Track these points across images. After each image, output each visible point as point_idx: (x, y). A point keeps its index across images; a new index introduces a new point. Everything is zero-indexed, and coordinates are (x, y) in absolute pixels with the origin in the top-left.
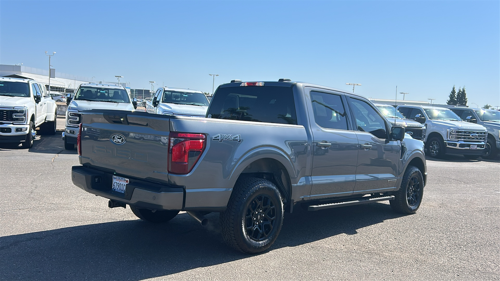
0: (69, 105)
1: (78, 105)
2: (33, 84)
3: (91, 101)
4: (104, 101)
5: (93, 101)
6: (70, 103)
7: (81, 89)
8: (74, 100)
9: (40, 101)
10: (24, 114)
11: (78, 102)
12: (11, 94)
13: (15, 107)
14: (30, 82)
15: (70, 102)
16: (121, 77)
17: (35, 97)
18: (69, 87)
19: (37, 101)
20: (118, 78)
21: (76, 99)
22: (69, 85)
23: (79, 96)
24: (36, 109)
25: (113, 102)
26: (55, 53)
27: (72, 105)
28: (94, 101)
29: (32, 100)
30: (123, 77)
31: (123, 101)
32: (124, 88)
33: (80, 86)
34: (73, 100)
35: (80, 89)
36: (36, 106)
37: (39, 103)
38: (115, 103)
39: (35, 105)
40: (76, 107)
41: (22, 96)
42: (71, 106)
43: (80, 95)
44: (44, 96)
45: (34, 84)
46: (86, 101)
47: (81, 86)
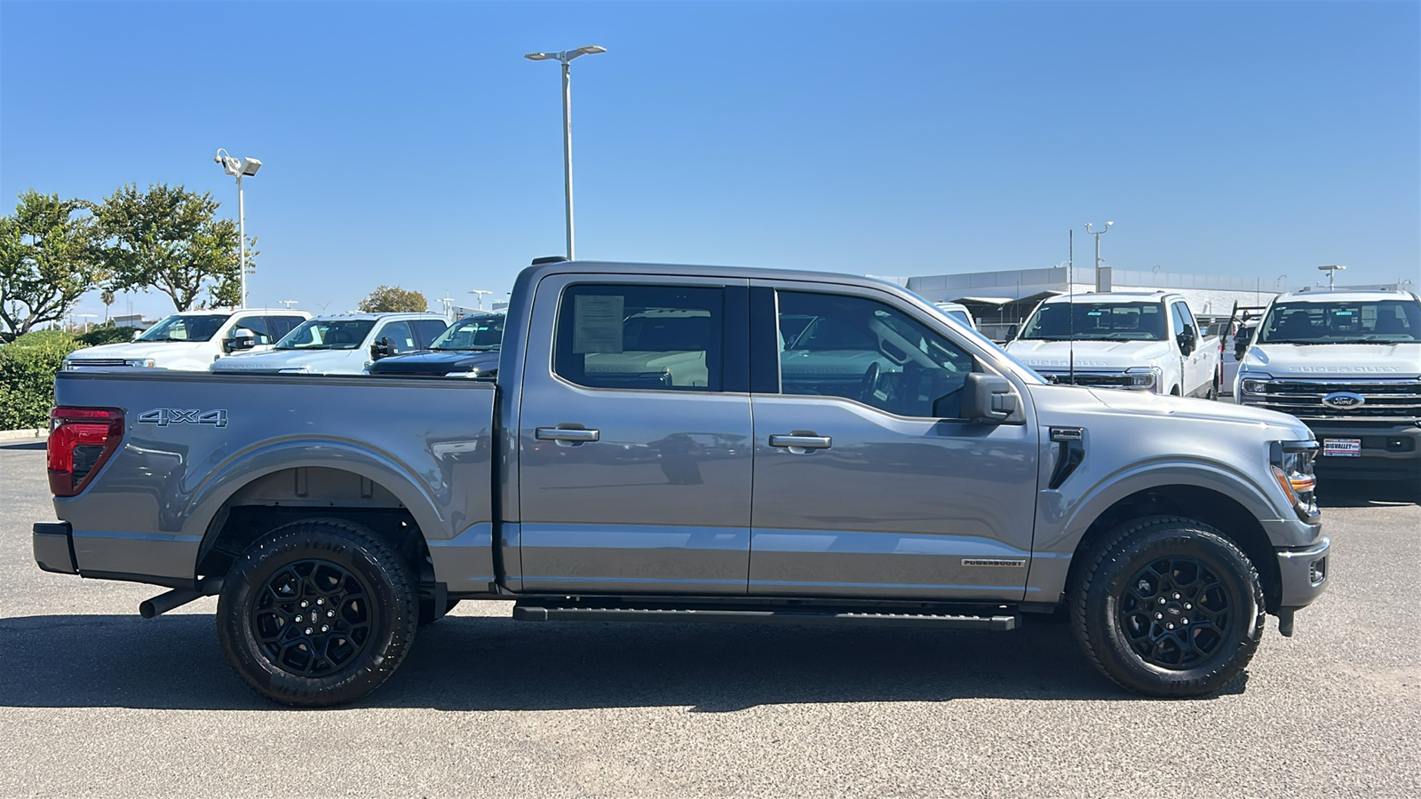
0: (1244, 361)
1: (1268, 359)
2: (1175, 303)
3: (1307, 343)
4: (1348, 342)
5: (1313, 344)
6: (1246, 354)
7: (1275, 311)
8: (1257, 343)
9: (1193, 350)
10: (1151, 385)
11: (1267, 349)
12: (1119, 336)
13: (1129, 369)
14: (1167, 300)
15: (1245, 350)
16: (1336, 268)
17: (1179, 339)
18: (1204, 311)
19: (1186, 349)
20: (1329, 271)
21: (1260, 341)
22: (1206, 306)
23: (1270, 332)
24: (1182, 372)
25: (1376, 343)
26: (1110, 223)
27: (1250, 360)
28: (1318, 343)
29: (1172, 349)
30: (1344, 268)
31: (1412, 339)
32: (1413, 295)
33: (1274, 302)
34: (1253, 344)
35: (1273, 312)
36: (1182, 364)
37: (1192, 353)
38: (1384, 346)
39: (1179, 359)
40: (1263, 364)
41: (1148, 337)
42: (1249, 363)
43: (1273, 328)
44: (1203, 336)
45: (1179, 305)
46: (1290, 345)
47: (1278, 301)
